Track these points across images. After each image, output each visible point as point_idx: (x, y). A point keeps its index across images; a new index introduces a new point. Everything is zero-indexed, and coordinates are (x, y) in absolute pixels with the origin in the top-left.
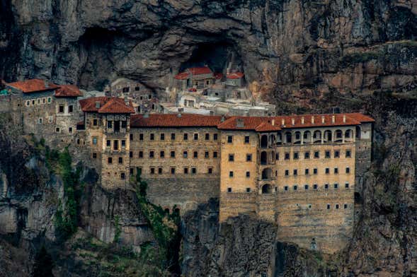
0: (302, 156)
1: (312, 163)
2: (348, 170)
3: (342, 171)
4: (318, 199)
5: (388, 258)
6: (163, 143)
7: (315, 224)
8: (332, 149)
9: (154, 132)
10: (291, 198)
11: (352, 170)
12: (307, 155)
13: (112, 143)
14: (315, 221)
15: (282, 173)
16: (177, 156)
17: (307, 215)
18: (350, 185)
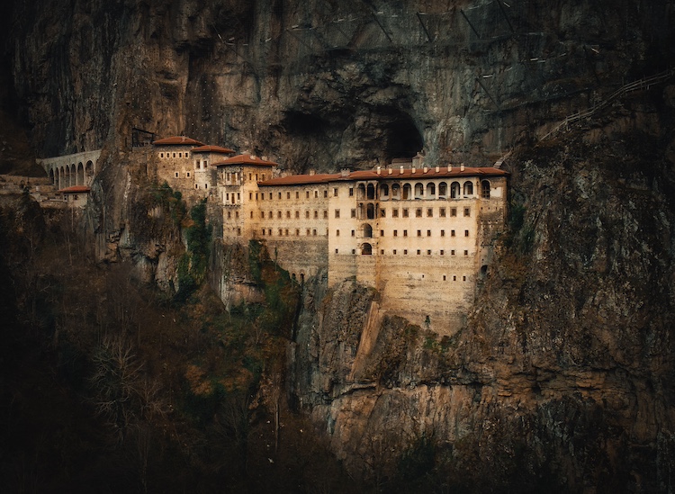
0: (412, 213)
1: (424, 223)
2: (467, 233)
3: (460, 233)
4: (432, 267)
5: (501, 344)
6: (290, 203)
7: (429, 298)
8: (448, 205)
9: (281, 190)
10: (401, 263)
11: (473, 233)
12: (419, 213)
13: (230, 196)
14: (429, 294)
15: (389, 233)
16: (300, 216)
17: (420, 286)
18: (469, 253)
